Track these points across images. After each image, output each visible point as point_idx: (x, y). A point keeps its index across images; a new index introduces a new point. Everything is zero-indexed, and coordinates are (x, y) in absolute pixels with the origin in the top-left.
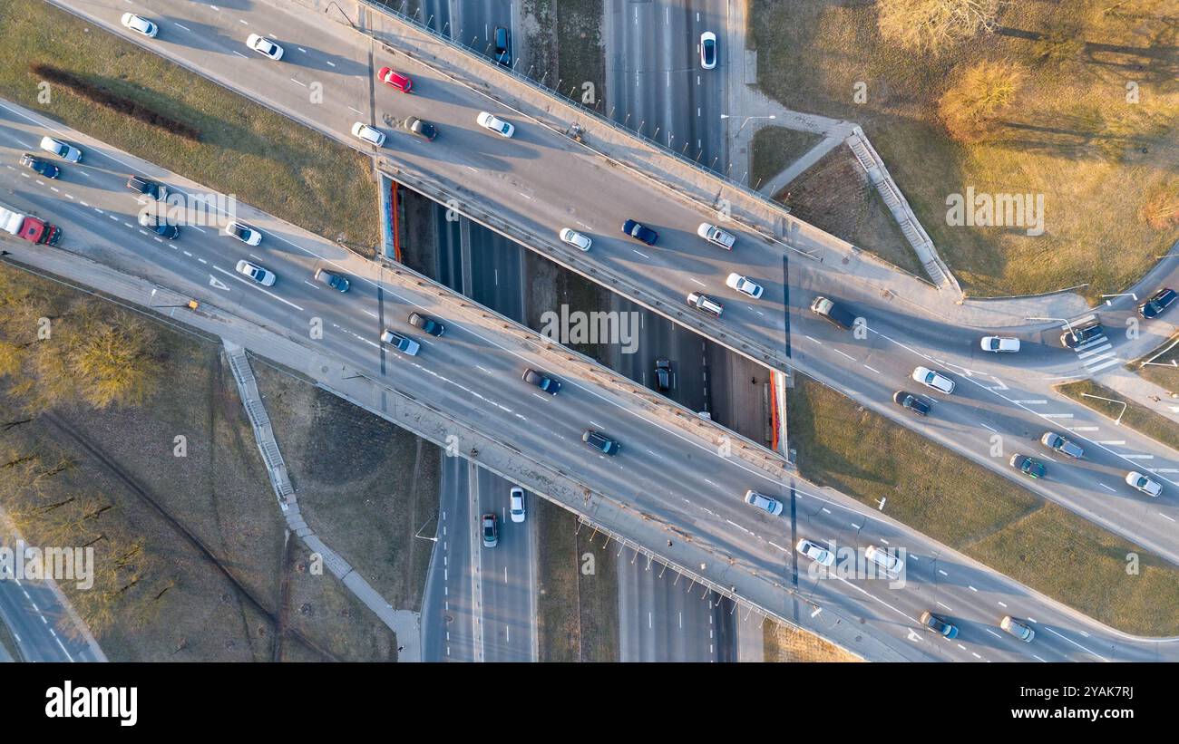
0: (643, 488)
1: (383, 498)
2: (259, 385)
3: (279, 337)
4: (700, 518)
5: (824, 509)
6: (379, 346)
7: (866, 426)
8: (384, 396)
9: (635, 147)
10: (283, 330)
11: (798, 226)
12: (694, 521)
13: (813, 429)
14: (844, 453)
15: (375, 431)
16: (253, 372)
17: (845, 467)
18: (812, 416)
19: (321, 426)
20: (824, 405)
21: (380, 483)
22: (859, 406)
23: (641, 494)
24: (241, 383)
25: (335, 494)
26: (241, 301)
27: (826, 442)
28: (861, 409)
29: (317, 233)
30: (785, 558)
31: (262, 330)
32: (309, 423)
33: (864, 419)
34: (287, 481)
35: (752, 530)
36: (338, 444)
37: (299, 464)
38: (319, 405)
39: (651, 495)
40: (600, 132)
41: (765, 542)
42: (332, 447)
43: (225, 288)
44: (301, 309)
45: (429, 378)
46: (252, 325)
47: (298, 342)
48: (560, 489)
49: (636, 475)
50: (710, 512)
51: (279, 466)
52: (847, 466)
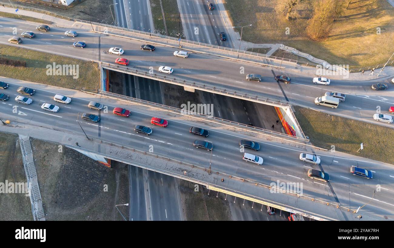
0: (239, 166)
1: (97, 214)
2: (34, 154)
3: (49, 130)
4: (272, 176)
5: (334, 161)
6: (98, 126)
7: (335, 122)
8: (99, 146)
9: (203, 48)
10: (51, 126)
11: (273, 61)
12: (271, 178)
13: (311, 127)
14: (331, 134)
15: (94, 176)
16: (32, 148)
17: (334, 140)
18: (309, 122)
19: (65, 170)
20: (312, 118)
21: (95, 206)
22: (328, 114)
23: (238, 169)
24: (25, 155)
25: (69, 215)
26: (32, 119)
27: (320, 131)
28: (329, 115)
29: (72, 89)
30: (326, 189)
31: (41, 128)
32: (58, 170)
33: (333, 119)
34: (41, 208)
35: (303, 177)
36: (73, 182)
37: (50, 197)
38: (65, 158)
39: (243, 169)
40: (188, 45)
41: (312, 182)
42: (70, 184)
43: (25, 115)
44: (62, 117)
45: (122, 135)
46: (35, 127)
47: (57, 130)
48: (195, 174)
49: (233, 161)
50: (277, 172)
51: (38, 201)
52: (335, 140)
